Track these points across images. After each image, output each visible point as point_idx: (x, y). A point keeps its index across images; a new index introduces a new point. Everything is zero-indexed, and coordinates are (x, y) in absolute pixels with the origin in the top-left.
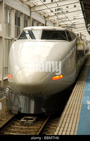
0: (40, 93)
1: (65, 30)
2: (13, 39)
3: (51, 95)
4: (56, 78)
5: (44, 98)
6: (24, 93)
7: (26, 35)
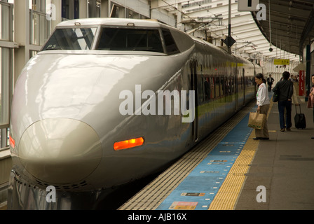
0: (84, 183)
1: (159, 26)
2: (20, 47)
3: (112, 188)
4: (129, 144)
5: (94, 194)
6: (43, 183)
7: (79, 40)
